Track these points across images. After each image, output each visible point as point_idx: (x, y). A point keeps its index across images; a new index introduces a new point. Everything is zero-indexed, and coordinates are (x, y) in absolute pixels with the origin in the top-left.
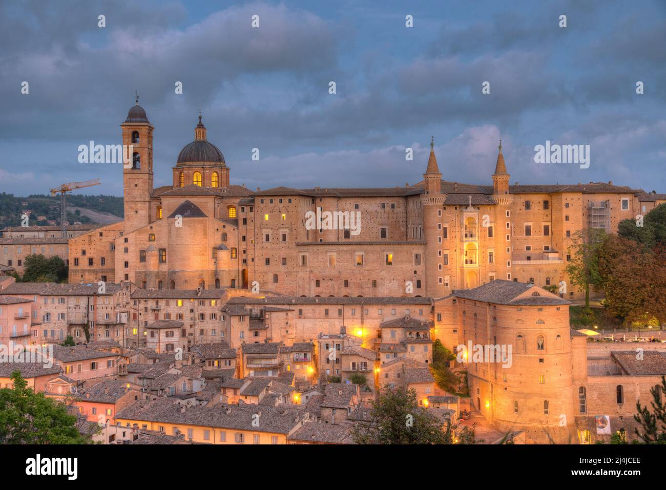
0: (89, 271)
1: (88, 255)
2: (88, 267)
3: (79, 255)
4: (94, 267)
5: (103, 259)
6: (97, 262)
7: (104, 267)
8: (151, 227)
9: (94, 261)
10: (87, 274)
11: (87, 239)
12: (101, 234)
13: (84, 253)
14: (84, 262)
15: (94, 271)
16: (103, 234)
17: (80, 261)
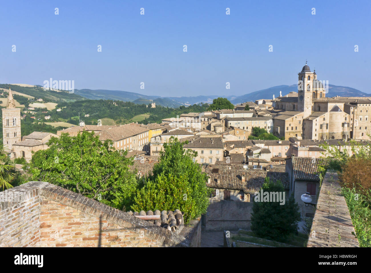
0: (291, 132)
1: (292, 126)
2: (291, 131)
3: (288, 126)
4: (293, 131)
5: (296, 127)
6: (294, 128)
7: (297, 131)
8: (324, 115)
9: (293, 128)
10: (291, 133)
11: (291, 119)
12: (296, 117)
13: (290, 125)
14: (290, 128)
15: (293, 132)
16: (297, 117)
17: (289, 128)
